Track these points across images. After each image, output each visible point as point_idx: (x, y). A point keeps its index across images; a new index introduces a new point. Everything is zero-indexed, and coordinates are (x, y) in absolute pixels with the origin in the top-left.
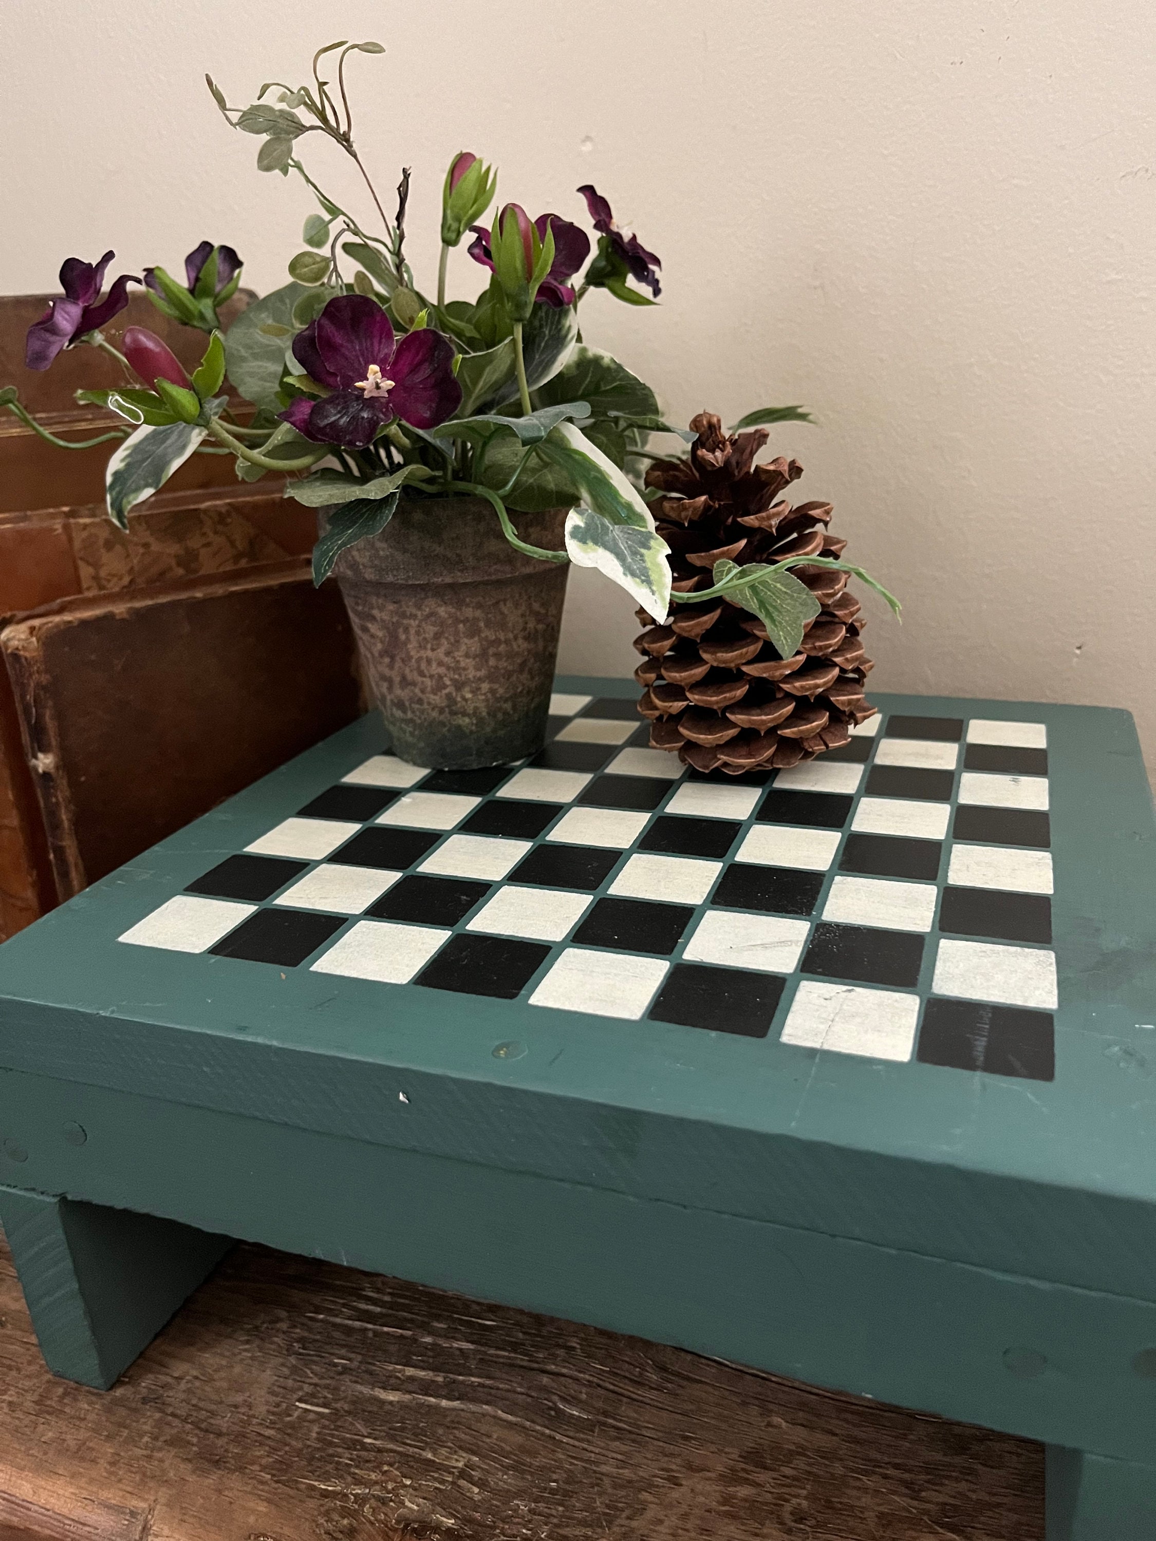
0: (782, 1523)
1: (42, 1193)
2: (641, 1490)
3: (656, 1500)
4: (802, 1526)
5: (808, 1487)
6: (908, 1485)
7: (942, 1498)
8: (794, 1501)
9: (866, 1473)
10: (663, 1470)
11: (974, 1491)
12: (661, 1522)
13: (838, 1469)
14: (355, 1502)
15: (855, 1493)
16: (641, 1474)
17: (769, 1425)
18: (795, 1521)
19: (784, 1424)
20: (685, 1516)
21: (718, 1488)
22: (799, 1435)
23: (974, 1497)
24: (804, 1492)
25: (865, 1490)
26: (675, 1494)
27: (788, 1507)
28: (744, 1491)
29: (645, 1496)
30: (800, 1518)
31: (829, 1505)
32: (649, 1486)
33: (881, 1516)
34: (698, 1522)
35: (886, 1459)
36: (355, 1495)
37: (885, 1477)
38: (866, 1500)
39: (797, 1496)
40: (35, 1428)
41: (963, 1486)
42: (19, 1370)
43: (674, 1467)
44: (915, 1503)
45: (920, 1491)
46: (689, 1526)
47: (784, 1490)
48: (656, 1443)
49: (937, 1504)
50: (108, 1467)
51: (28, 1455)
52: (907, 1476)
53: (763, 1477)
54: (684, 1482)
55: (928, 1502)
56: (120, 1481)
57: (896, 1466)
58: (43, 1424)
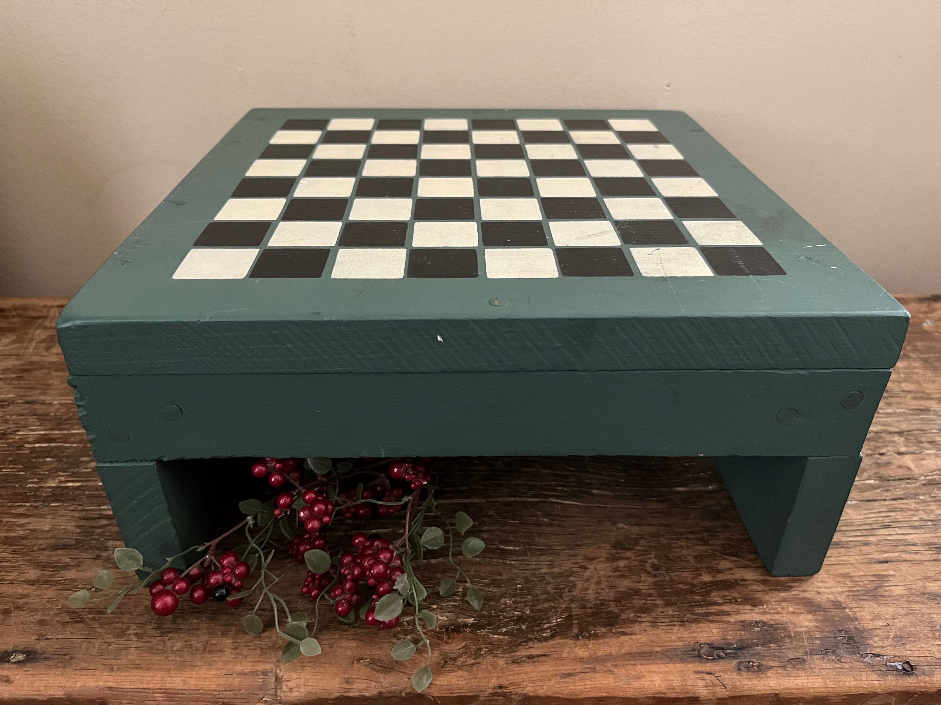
0: (649, 573)
1: (141, 461)
2: (568, 576)
3: (578, 579)
4: (660, 572)
5: (653, 553)
6: (701, 540)
7: (720, 542)
8: (650, 561)
9: (678, 539)
10: (574, 563)
11: (733, 535)
12: (587, 589)
13: (665, 541)
14: (409, 625)
15: (677, 550)
16: (563, 568)
17: (618, 529)
18: (655, 570)
19: (625, 527)
20: (598, 583)
21: (609, 565)
22: (636, 530)
23: (734, 538)
24: (653, 556)
25: (681, 547)
26: (587, 573)
27: (648, 566)
28: (622, 563)
29: (572, 579)
30: (657, 568)
31: (668, 559)
32: (572, 574)
33: (695, 557)
34: (607, 583)
35: (685, 530)
36: (407, 621)
37: (688, 539)
38: (684, 552)
39: (650, 558)
40: (165, 644)
41: (727, 534)
42: (130, 613)
43: (580, 561)
44: (709, 547)
45: (708, 541)
46: (603, 586)
47: (643, 557)
48: (565, 551)
49: (719, 545)
50: (233, 651)
51: (169, 661)
52: (698, 536)
53: (628, 554)
54: (588, 566)
55: (714, 545)
56: (246, 657)
57: (691, 533)
58: (169, 640)
